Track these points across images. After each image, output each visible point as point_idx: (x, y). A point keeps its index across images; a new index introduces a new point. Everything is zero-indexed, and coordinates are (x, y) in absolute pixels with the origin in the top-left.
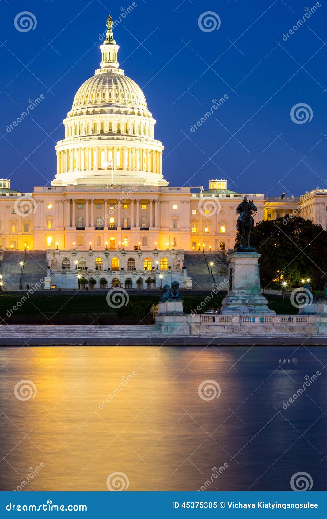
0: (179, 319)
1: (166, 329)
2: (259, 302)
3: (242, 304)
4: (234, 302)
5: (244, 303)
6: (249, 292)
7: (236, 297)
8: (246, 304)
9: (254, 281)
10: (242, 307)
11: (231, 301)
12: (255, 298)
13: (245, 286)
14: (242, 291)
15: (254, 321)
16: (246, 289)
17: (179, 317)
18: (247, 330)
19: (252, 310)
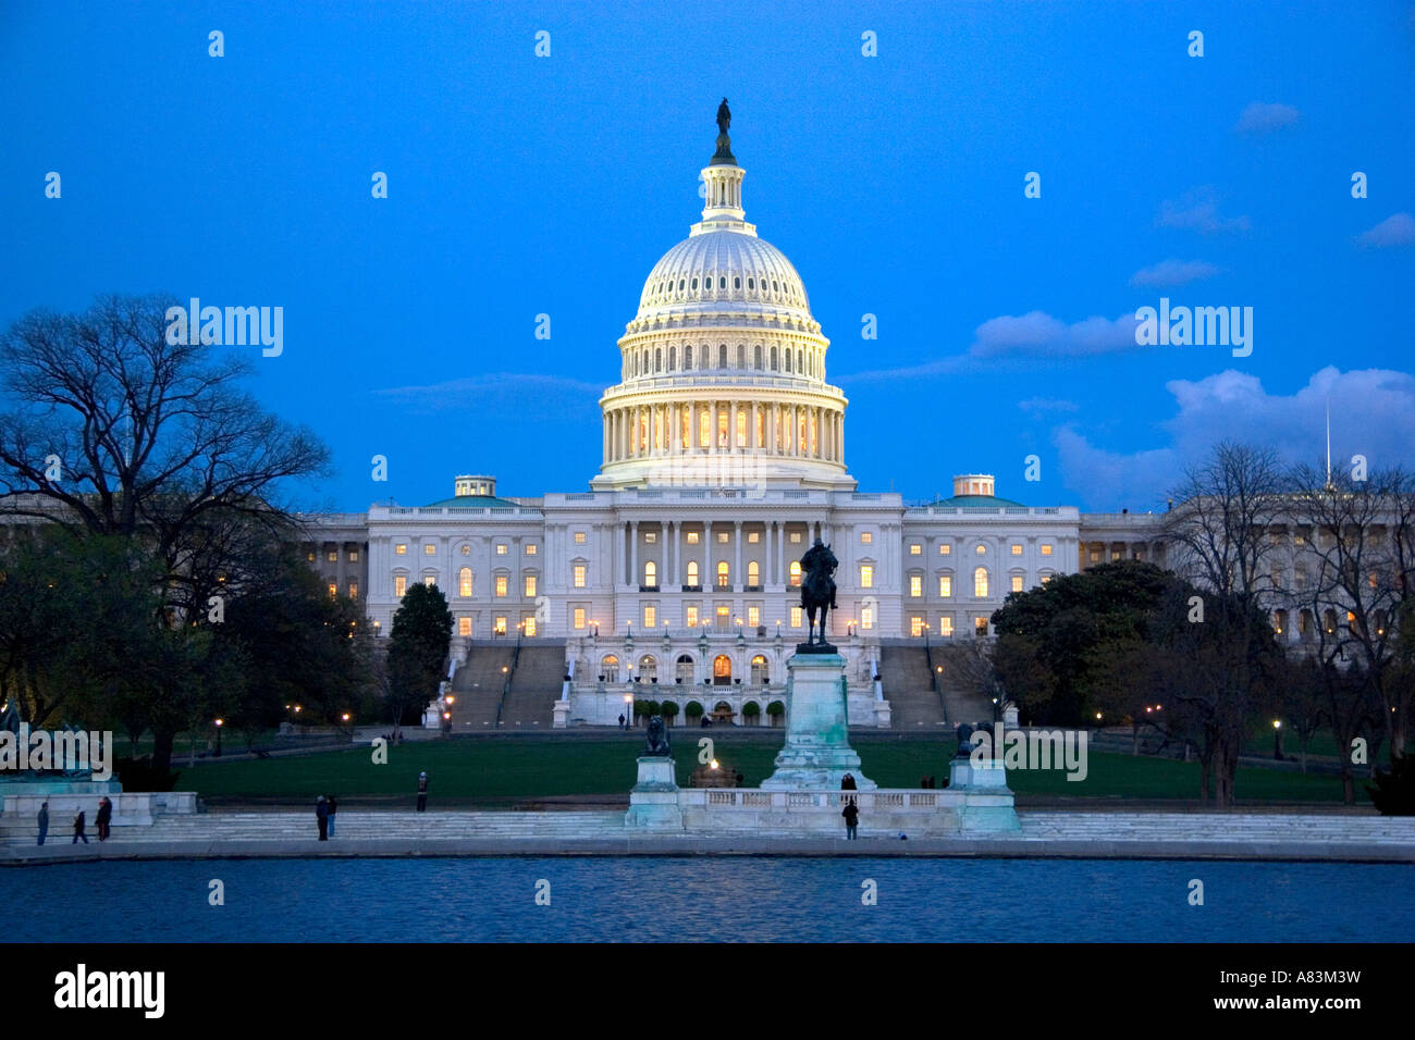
0: (661, 798)
1: (633, 821)
2: (843, 762)
3: (805, 766)
4: (787, 762)
5: (810, 765)
6: (822, 741)
7: (793, 750)
8: (815, 767)
9: (833, 716)
10: (807, 774)
11: (782, 760)
12: (835, 753)
13: (813, 728)
14: (808, 737)
15: (817, 803)
16: (815, 734)
17: (661, 795)
18: (800, 822)
19: (826, 778)
